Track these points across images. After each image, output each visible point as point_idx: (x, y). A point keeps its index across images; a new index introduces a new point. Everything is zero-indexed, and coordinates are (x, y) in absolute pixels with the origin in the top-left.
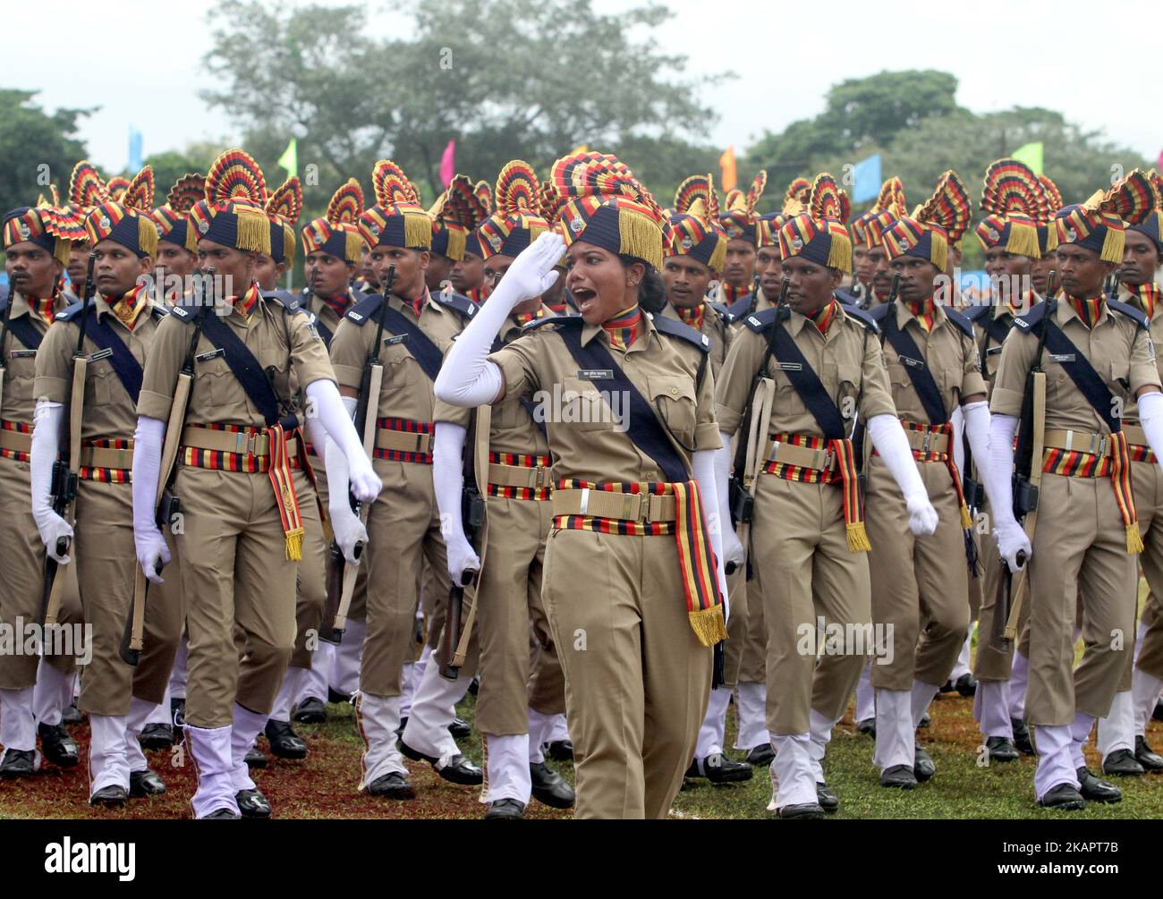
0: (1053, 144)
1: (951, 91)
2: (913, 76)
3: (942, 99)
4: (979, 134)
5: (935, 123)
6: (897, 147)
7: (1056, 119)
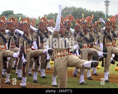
0: (22, 17)
1: (13, 12)
2: (9, 11)
3: (12, 13)
4: (15, 16)
5: (11, 15)
6: (8, 17)
7: (22, 14)
